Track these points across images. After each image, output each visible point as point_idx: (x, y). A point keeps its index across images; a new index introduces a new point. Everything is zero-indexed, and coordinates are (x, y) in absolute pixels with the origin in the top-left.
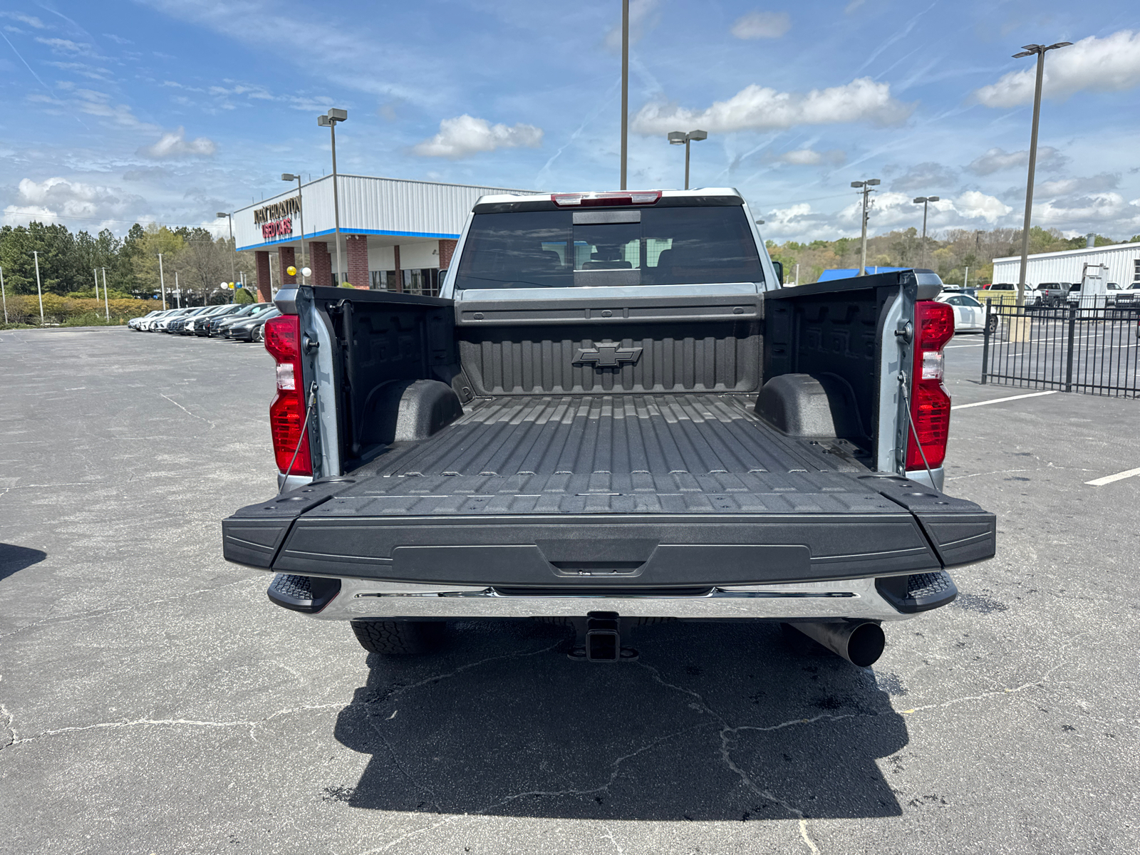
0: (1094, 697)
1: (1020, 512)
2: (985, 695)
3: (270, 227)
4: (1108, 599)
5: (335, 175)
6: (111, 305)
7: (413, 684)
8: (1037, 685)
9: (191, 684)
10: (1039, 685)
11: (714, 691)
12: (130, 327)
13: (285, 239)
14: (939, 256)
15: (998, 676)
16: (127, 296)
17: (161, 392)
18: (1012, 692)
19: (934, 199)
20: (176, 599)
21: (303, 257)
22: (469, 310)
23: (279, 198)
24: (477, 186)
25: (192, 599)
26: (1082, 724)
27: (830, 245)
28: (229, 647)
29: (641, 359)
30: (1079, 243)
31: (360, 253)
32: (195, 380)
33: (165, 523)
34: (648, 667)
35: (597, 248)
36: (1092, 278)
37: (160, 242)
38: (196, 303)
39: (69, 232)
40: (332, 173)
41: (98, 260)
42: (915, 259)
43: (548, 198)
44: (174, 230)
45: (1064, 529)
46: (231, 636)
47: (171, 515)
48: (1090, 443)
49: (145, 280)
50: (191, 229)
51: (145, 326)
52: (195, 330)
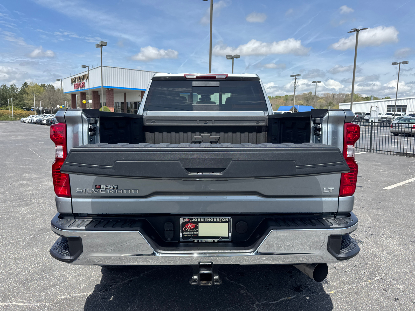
0: (404, 284)
1: (361, 200)
2: (361, 283)
3: (77, 85)
4: (401, 238)
5: (102, 66)
6: (15, 113)
7: (121, 282)
8: (381, 278)
9: (21, 283)
10: (382, 278)
11: (251, 284)
12: (21, 121)
13: (82, 90)
14: (320, 102)
15: (365, 274)
16: (21, 109)
17: (29, 147)
18: (371, 282)
19: (319, 82)
20: (21, 240)
21: (89, 97)
22: (150, 119)
23: (81, 74)
25: (28, 240)
26: (402, 297)
27: (282, 97)
28: (41, 264)
29: (219, 140)
30: (367, 99)
31: (111, 95)
32: (44, 143)
33: (22, 204)
34: (222, 272)
35: (201, 96)
36: (374, 111)
37: (35, 89)
38: (48, 112)
40: (101, 66)
41: (10, 95)
42: (311, 103)
43: (182, 75)
44: (40, 84)
45: (379, 208)
46: (43, 258)
47: (25, 201)
48: (382, 172)
49: (28, 103)
50: (46, 85)
51: (27, 121)
52: (46, 123)
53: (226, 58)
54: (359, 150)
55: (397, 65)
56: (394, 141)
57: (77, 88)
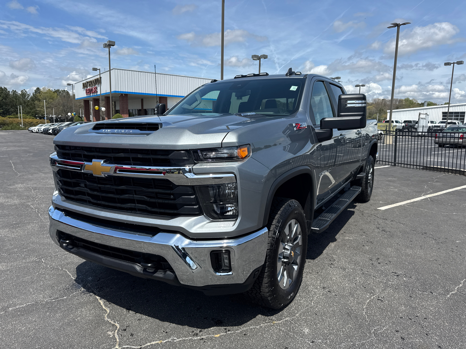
0: (314, 326)
2: (262, 325)
3: (89, 90)
6: (25, 121)
8: (291, 319)
12: (29, 131)
13: (95, 95)
16: (32, 118)
18: (276, 324)
19: (363, 86)
23: (93, 78)
24: (175, 75)
31: (125, 102)
36: (422, 119)
37: (48, 95)
38: (62, 120)
39: (8, 90)
41: (20, 102)
44: (53, 90)
48: (390, 189)
49: (40, 111)
50: (61, 90)
51: (35, 130)
52: (52, 132)
53: (252, 59)
54: (382, 164)
55: (450, 65)
56: (434, 153)
57: (89, 94)
